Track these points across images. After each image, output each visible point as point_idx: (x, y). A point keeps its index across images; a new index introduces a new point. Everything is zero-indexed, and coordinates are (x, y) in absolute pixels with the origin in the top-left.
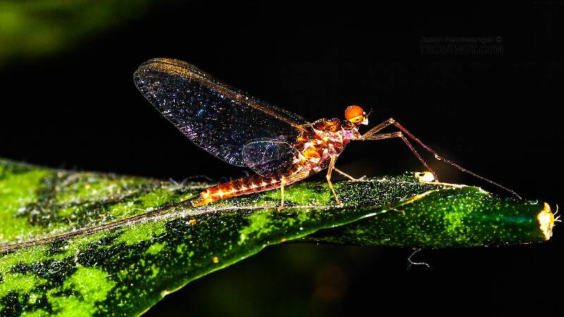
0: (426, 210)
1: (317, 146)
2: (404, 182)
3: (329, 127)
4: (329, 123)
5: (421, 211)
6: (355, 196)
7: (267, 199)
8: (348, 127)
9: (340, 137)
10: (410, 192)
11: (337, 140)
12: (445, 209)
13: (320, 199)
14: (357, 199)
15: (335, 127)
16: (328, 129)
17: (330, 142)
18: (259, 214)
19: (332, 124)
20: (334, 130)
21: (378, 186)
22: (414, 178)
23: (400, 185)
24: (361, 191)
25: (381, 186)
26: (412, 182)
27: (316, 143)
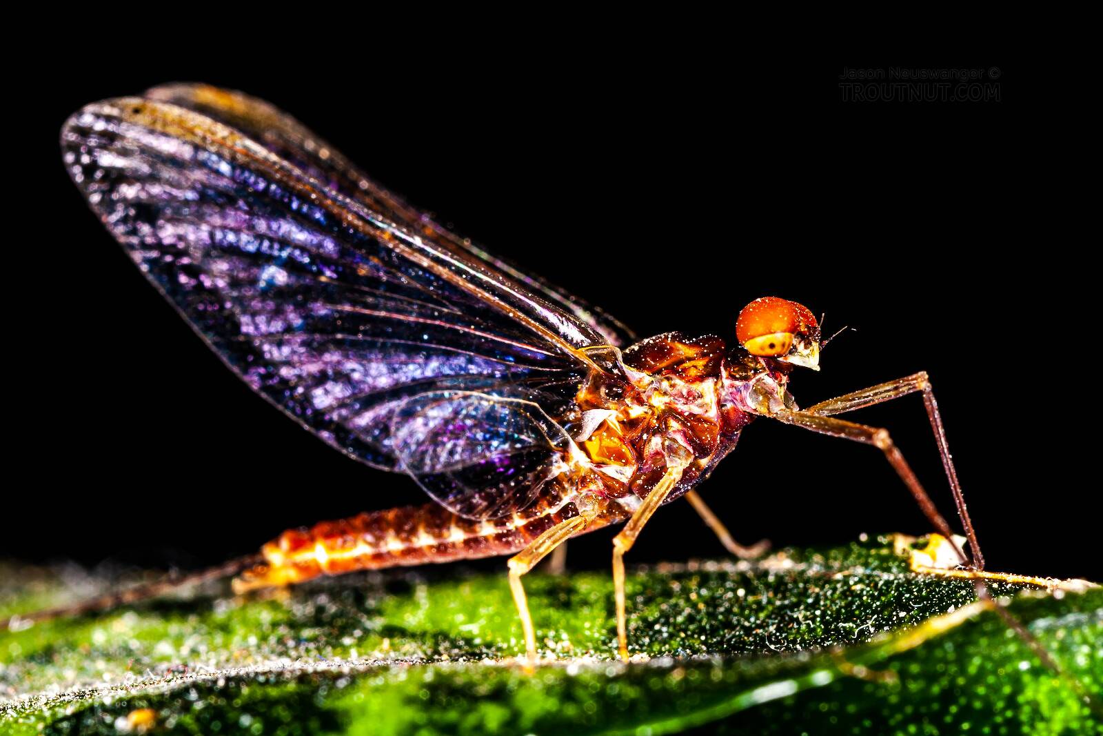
0: (963, 671)
1: (630, 424)
2: (860, 571)
3: (681, 362)
4: (684, 350)
5: (943, 674)
6: (691, 619)
7: (390, 632)
8: (745, 368)
9: (710, 399)
10: (884, 606)
11: (697, 410)
12: (1024, 665)
13: (572, 630)
14: (702, 630)
15: (701, 363)
16: (676, 369)
17: (670, 412)
18: (377, 690)
19: (691, 352)
20: (693, 372)
21: (768, 586)
22: (892, 557)
23: (845, 581)
24: (712, 602)
25: (780, 585)
26: (888, 570)
27: (626, 413)
